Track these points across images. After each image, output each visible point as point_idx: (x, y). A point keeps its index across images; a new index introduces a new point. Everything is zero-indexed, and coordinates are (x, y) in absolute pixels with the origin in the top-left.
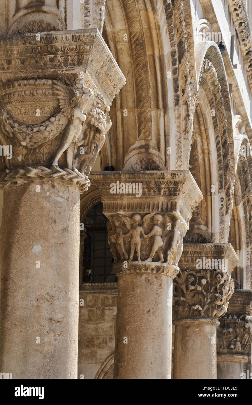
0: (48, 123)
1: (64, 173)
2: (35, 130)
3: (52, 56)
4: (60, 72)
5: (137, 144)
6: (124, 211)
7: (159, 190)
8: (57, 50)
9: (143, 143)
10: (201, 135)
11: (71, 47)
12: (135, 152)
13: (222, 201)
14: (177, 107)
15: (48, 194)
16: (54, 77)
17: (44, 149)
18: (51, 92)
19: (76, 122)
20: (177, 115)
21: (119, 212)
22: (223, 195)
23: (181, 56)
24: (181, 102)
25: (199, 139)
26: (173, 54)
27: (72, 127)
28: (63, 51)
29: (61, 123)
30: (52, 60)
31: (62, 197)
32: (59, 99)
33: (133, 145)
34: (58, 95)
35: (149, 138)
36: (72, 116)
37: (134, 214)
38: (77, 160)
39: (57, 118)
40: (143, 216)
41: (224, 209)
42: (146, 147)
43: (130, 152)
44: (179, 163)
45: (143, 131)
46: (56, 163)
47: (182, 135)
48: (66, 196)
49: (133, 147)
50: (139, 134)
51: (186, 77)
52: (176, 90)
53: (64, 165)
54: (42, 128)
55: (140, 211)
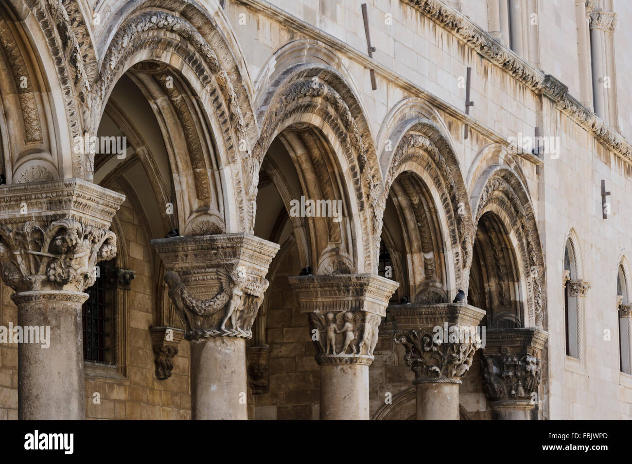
0: (215, 299)
1: (229, 332)
2: (207, 305)
3: (215, 251)
4: (222, 262)
5: (329, 248)
6: (319, 310)
7: (348, 291)
8: (218, 248)
9: (334, 246)
11: (228, 245)
12: (327, 255)
13: (457, 256)
14: (362, 212)
15: (220, 348)
16: (218, 266)
17: (216, 317)
18: (216, 277)
19: (235, 298)
20: (362, 219)
21: (315, 311)
22: (459, 249)
23: (362, 167)
24: (366, 206)
26: (353, 168)
27: (232, 302)
28: (223, 248)
29: (224, 299)
30: (215, 254)
31: (229, 350)
32: (222, 282)
33: (325, 248)
34: (221, 279)
35: (340, 242)
36: (232, 294)
37: (328, 313)
38: (240, 320)
39: (222, 296)
40: (335, 314)
41: (461, 264)
42: (336, 250)
43: (323, 255)
44: (368, 262)
45: (333, 236)
46: (223, 327)
47: (371, 236)
48: (232, 348)
49: (325, 250)
50: (330, 239)
51: (369, 183)
52: (360, 196)
53: (230, 326)
54: (212, 303)
55: (333, 309)
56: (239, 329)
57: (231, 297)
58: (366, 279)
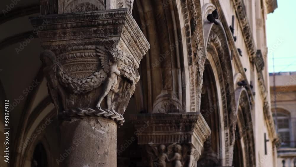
0: (93, 76)
1: (105, 112)
2: (84, 82)
3: (95, 29)
4: (101, 40)
5: (162, 94)
6: (153, 142)
7: (179, 127)
8: (99, 25)
9: (166, 93)
10: (210, 88)
11: (109, 21)
12: (161, 99)
13: (227, 136)
14: (191, 66)
15: (93, 128)
16: (97, 43)
17: (91, 96)
18: (95, 54)
19: (114, 76)
20: (191, 72)
21: (149, 143)
22: (228, 131)
23: (193, 30)
24: (193, 63)
25: (209, 91)
26: (187, 28)
27: (110, 79)
28: (103, 25)
29: (102, 76)
30: (95, 31)
31: (103, 130)
32: (100, 59)
33: (159, 94)
34: (99, 56)
35: (171, 90)
36: (110, 71)
37: (160, 144)
38: (114, 103)
39: (99, 73)
40: (167, 146)
41: (229, 141)
42: (169, 96)
43: (157, 100)
45: (167, 84)
46: (99, 105)
47: (195, 87)
48: (106, 130)
49: (159, 96)
50: (164, 87)
51: (197, 44)
52: (189, 53)
53: (105, 106)
54: (88, 80)
55: (165, 142)
56: (114, 111)
57: (109, 75)
58: (194, 117)
